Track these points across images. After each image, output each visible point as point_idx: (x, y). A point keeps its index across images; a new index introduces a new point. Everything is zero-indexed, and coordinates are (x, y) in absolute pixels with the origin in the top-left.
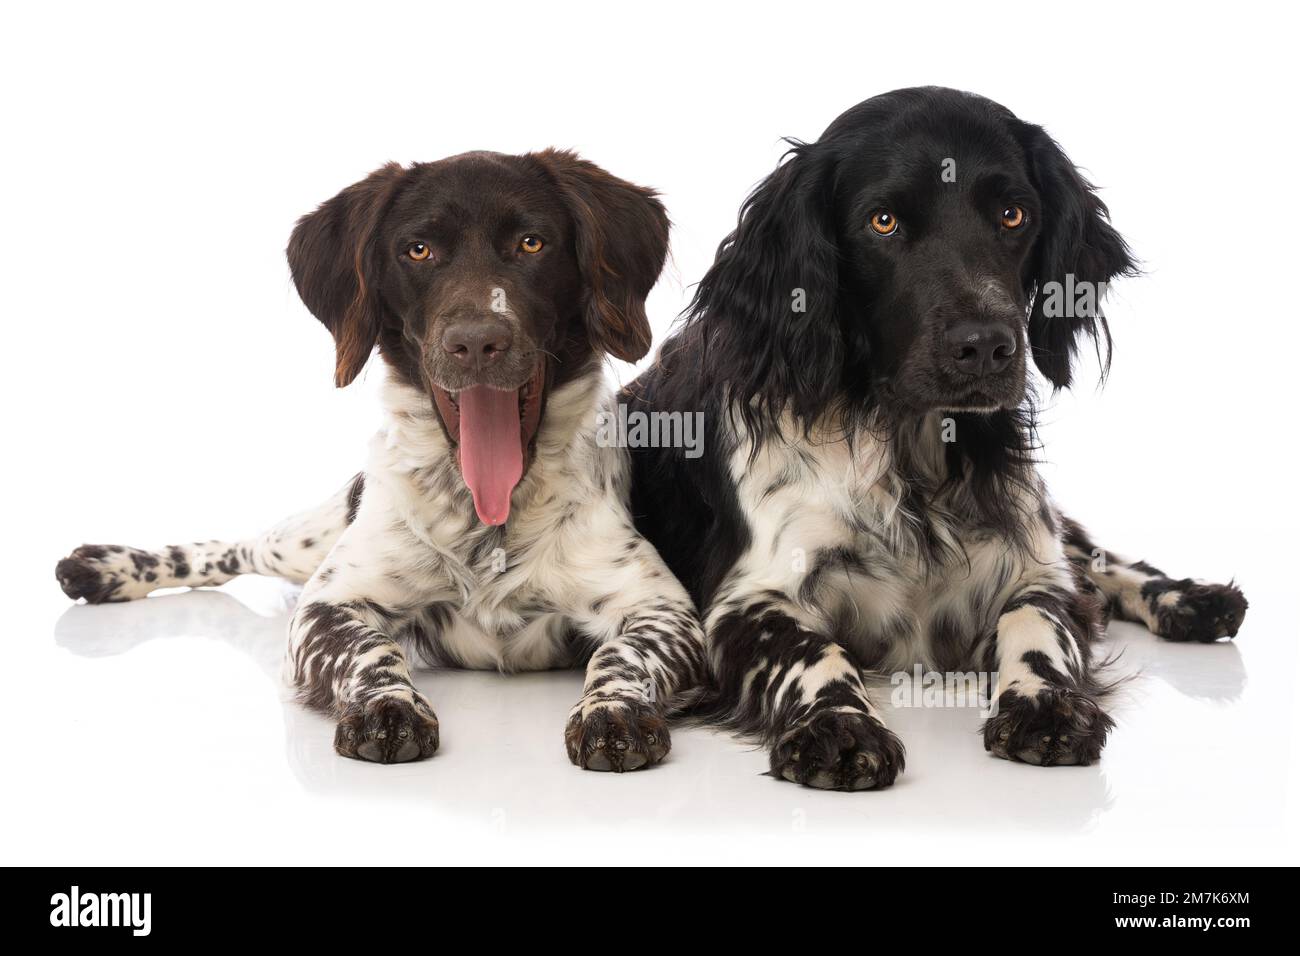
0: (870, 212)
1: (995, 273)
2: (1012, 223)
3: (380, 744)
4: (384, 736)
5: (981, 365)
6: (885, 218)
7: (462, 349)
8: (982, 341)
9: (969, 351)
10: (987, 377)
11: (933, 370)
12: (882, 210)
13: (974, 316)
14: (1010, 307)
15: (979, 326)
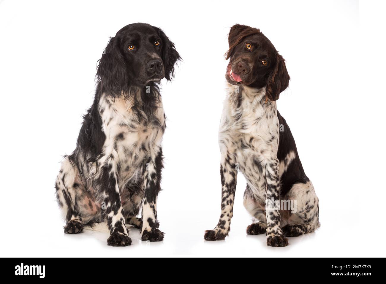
0: (128, 46)
1: (155, 52)
2: (157, 45)
5: (155, 68)
6: (131, 47)
8: (155, 64)
9: (152, 66)
11: (146, 72)
12: (131, 45)
13: (152, 59)
14: (159, 57)
15: (153, 61)
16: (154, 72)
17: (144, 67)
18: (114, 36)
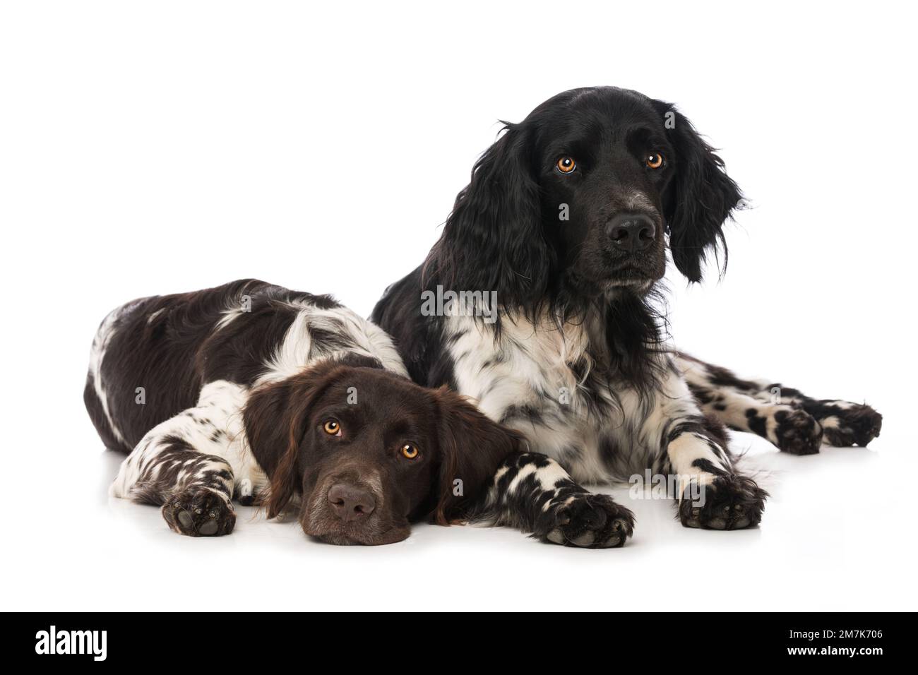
0: (558, 157)
1: (642, 190)
2: (654, 165)
3: (195, 516)
4: (199, 512)
5: (631, 242)
6: (567, 162)
7: (341, 503)
8: (632, 227)
9: (622, 233)
10: (636, 253)
11: (599, 251)
12: (566, 156)
13: (627, 211)
14: (651, 208)
15: (629, 216)
16: (628, 255)
17: (594, 232)
18: (518, 118)
